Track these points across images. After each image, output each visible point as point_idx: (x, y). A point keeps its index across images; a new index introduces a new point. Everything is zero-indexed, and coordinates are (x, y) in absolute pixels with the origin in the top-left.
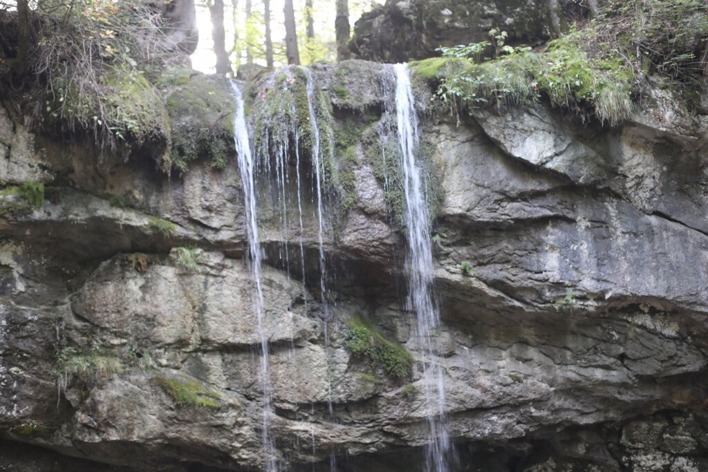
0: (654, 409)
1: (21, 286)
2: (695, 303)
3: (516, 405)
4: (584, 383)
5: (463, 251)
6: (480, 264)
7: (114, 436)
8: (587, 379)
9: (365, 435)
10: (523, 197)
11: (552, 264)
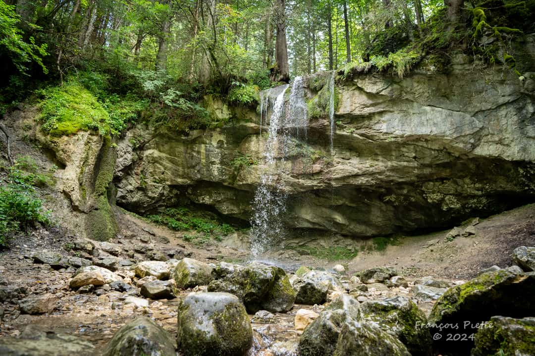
0: (435, 177)
1: (225, 146)
2: (444, 136)
3: (372, 174)
4: (399, 167)
5: (351, 125)
6: (357, 129)
7: (244, 182)
8: (400, 165)
9: (318, 183)
10: (372, 105)
11: (384, 128)
